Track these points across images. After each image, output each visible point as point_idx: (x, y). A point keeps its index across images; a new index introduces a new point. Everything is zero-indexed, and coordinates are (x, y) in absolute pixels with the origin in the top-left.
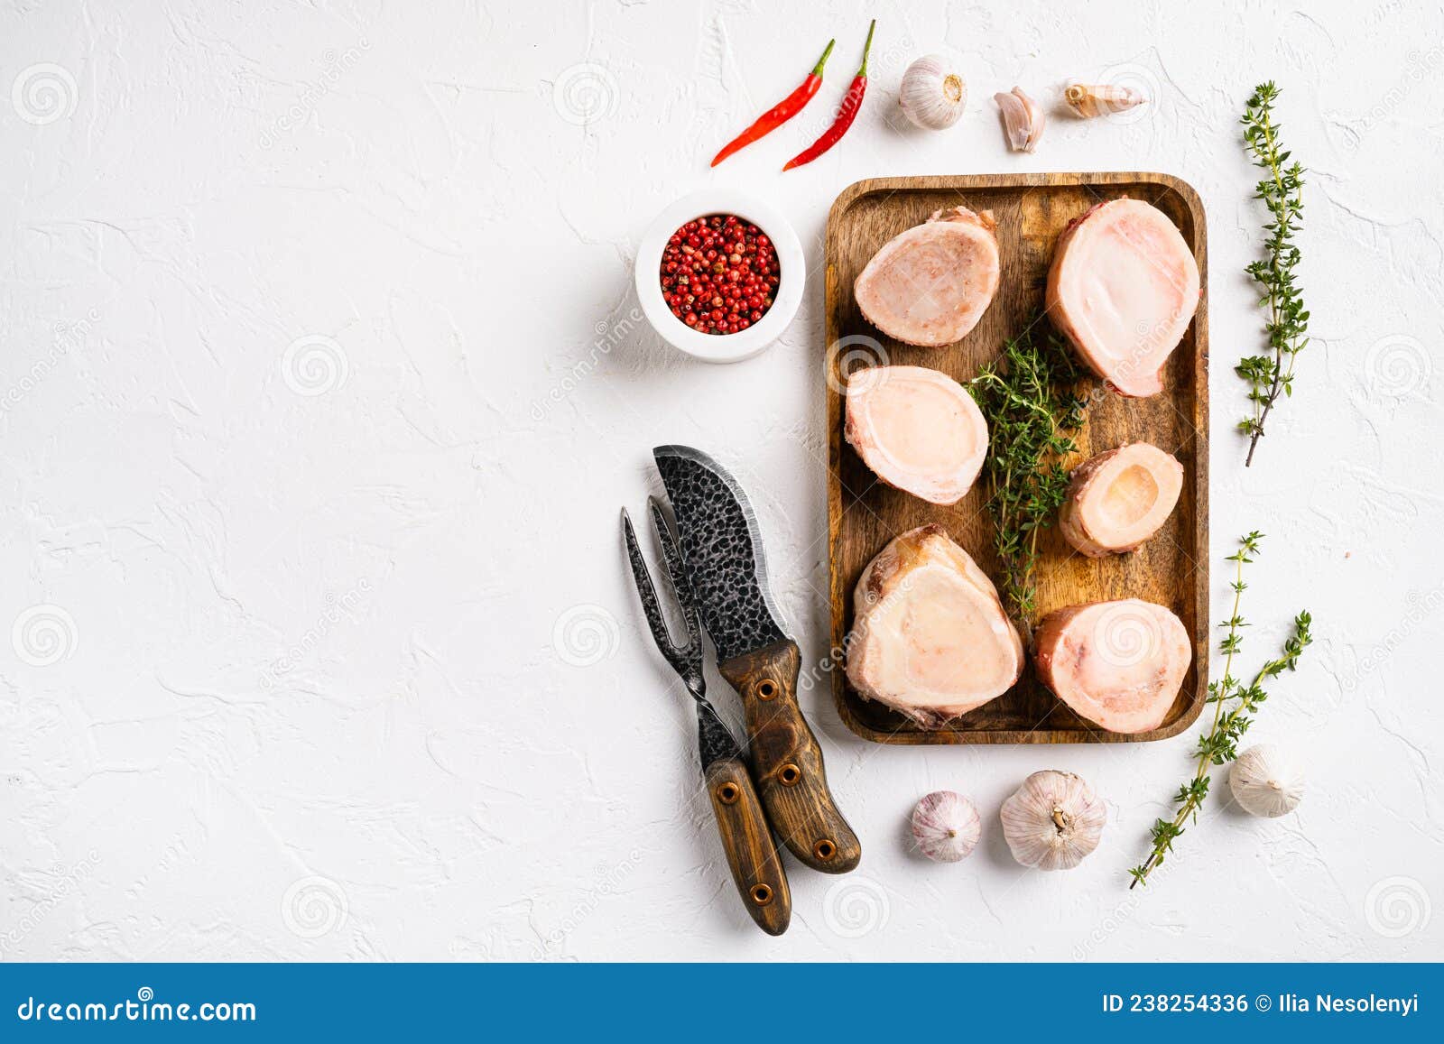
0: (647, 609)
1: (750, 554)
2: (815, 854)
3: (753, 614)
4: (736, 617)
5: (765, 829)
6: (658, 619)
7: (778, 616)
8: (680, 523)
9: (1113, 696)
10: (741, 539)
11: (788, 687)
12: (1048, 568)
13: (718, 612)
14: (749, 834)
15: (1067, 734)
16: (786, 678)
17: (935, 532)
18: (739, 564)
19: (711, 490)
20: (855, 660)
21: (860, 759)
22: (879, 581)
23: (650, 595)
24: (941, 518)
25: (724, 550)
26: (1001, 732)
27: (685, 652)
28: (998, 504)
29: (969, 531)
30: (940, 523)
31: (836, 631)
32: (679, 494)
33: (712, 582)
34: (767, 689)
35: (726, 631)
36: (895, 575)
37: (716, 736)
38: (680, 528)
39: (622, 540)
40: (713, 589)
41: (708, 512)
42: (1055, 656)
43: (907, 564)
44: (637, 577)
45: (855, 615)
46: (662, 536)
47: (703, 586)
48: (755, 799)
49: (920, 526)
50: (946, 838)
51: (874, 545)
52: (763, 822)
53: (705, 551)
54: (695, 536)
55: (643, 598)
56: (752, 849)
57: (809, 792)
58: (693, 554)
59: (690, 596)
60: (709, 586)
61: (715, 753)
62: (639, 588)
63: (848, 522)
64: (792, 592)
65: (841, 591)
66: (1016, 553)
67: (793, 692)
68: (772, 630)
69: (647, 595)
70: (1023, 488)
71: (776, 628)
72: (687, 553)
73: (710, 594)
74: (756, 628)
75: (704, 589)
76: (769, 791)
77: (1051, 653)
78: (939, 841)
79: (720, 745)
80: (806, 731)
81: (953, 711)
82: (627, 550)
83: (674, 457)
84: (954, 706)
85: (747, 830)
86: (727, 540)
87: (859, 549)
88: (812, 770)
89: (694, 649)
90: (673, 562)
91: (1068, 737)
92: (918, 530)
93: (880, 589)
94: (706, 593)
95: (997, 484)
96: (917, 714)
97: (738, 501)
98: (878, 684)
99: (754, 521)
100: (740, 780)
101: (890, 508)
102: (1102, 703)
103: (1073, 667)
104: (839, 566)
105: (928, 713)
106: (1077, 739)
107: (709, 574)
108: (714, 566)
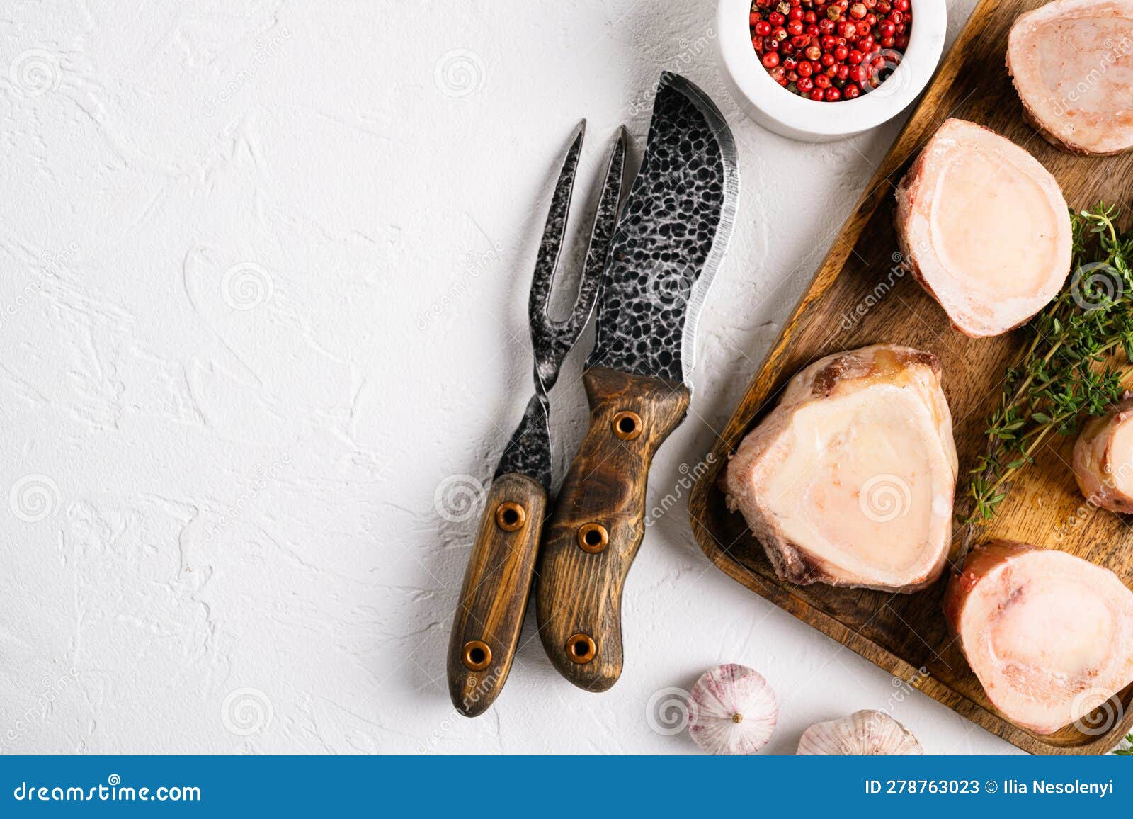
0: (543, 252)
1: (701, 261)
2: (567, 647)
3: (662, 331)
4: (640, 324)
5: (527, 584)
6: (549, 271)
7: (689, 352)
8: (642, 176)
9: (1021, 667)
10: (702, 237)
11: (652, 438)
12: (1032, 488)
13: (623, 305)
14: (505, 578)
15: (937, 686)
16: (657, 426)
17: (929, 364)
18: (683, 262)
19: (701, 158)
20: (750, 451)
21: (677, 578)
22: (835, 376)
23: (556, 238)
24: (944, 355)
25: (674, 238)
26: (864, 639)
27: (557, 328)
28: (1021, 376)
29: (968, 390)
30: (940, 359)
31: (747, 408)
32: (663, 142)
33: (637, 266)
34: (628, 425)
35: (618, 333)
36: (858, 378)
37: (534, 447)
38: (640, 181)
39: (559, 157)
40: (634, 275)
41: (682, 182)
42: (983, 581)
43: (880, 374)
44: (553, 209)
45: (779, 403)
46: (611, 179)
47: (623, 264)
48: (536, 542)
49: (915, 348)
50: (728, 719)
51: (848, 340)
52: (529, 575)
53: (651, 226)
54: (649, 202)
55: (545, 237)
56: (498, 598)
57: (603, 571)
58: (636, 221)
59: (602, 267)
60: (631, 269)
61: (520, 465)
62: (547, 223)
63: (835, 293)
64: (719, 337)
65: (781, 365)
66: (1007, 444)
67: (655, 448)
68: (672, 363)
69: (552, 236)
70: (1063, 373)
71: (678, 363)
72: (629, 215)
73: (627, 279)
74: (655, 350)
75: (623, 269)
76: (559, 542)
77: (980, 576)
78: (717, 719)
79: (532, 459)
80: (641, 500)
81: (830, 571)
82: (561, 171)
83: (682, 95)
84: (836, 567)
85: (506, 572)
86: (685, 228)
87: (828, 332)
88: (621, 548)
89: (570, 331)
90: (605, 217)
91: (937, 690)
92: (911, 350)
93: (831, 385)
94: (623, 274)
95: (1035, 351)
96: (787, 551)
97: (725, 192)
98: (763, 490)
99: (728, 225)
100: (531, 513)
101: (893, 306)
102: (1004, 667)
103: (996, 607)
104: (796, 335)
105: (800, 557)
106: (945, 699)
107: (639, 256)
108: (651, 250)
